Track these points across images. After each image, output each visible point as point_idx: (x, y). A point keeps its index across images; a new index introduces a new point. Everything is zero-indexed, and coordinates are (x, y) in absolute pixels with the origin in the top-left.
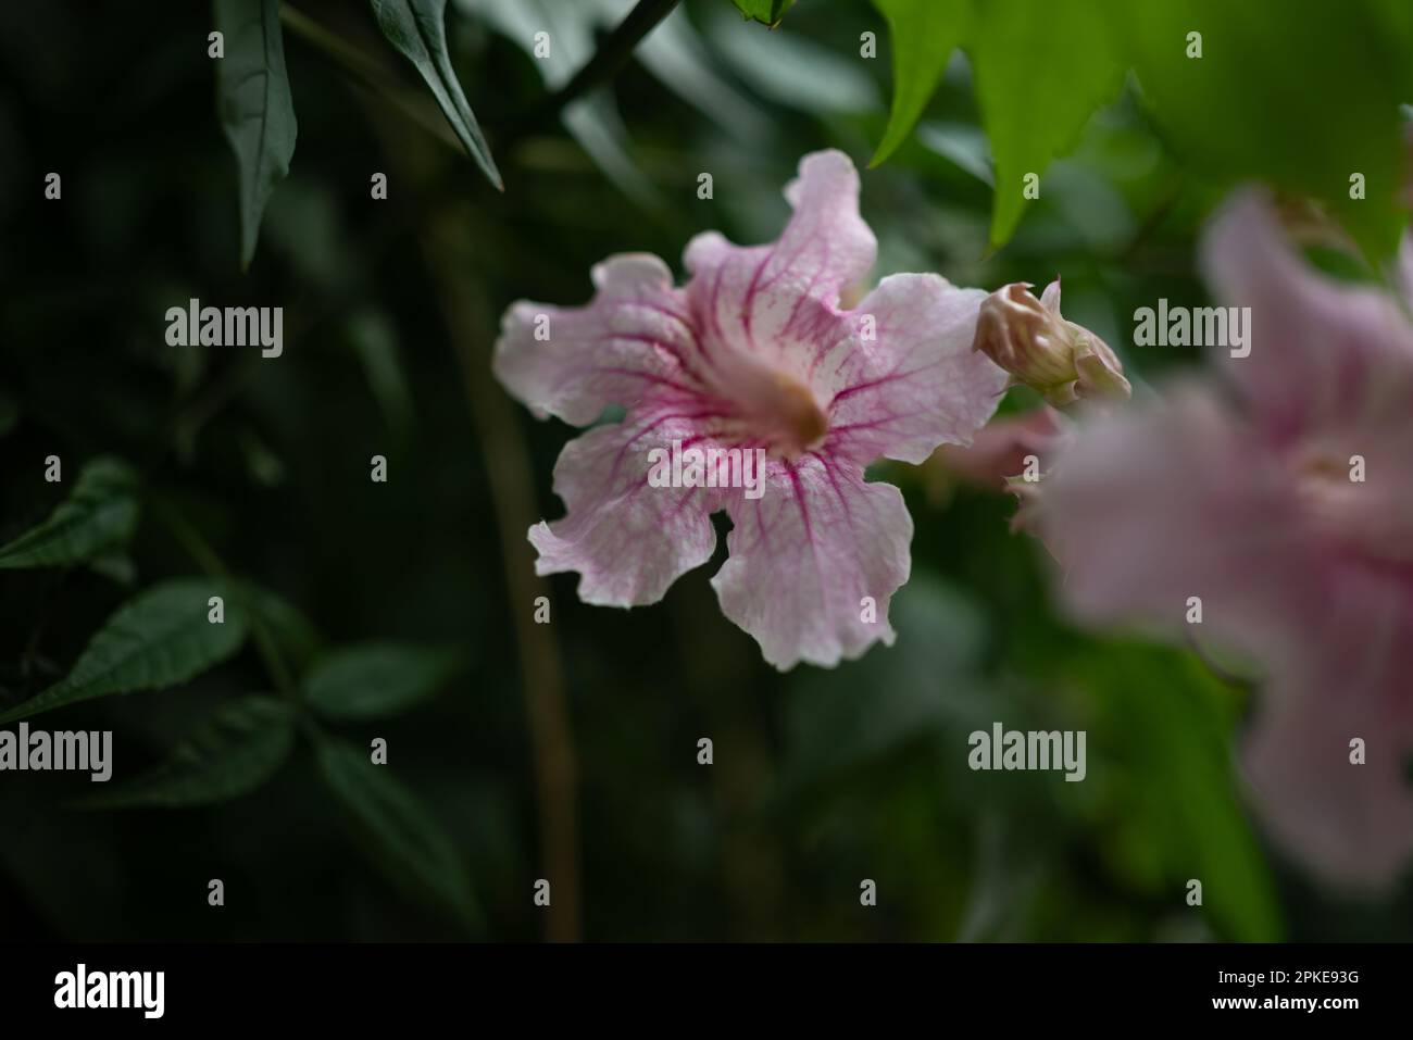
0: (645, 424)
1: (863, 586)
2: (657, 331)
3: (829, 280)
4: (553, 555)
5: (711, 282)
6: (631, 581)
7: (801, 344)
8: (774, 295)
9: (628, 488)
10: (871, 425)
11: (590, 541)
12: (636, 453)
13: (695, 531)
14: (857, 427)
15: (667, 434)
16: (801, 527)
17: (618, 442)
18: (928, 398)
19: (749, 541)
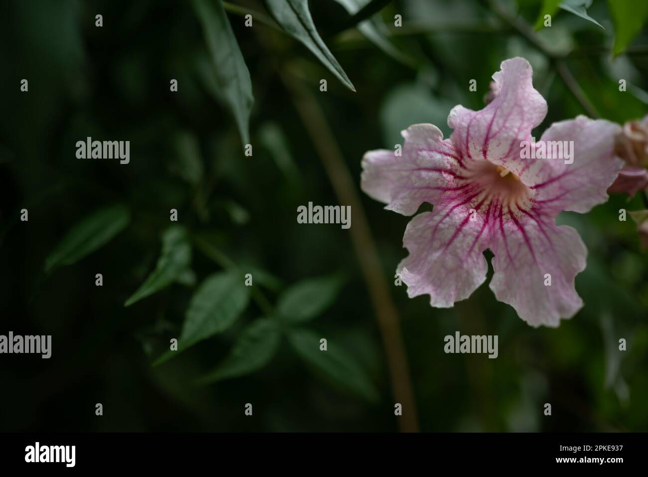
0: (444, 213)
1: (564, 279)
2: (442, 165)
3: (527, 128)
4: (413, 285)
5: (464, 135)
6: (453, 293)
7: (515, 161)
8: (499, 140)
9: (441, 246)
10: (557, 198)
11: (429, 274)
12: (443, 229)
13: (478, 263)
14: (551, 201)
15: (457, 218)
16: (530, 256)
17: (433, 223)
18: (584, 180)
19: (504, 265)
